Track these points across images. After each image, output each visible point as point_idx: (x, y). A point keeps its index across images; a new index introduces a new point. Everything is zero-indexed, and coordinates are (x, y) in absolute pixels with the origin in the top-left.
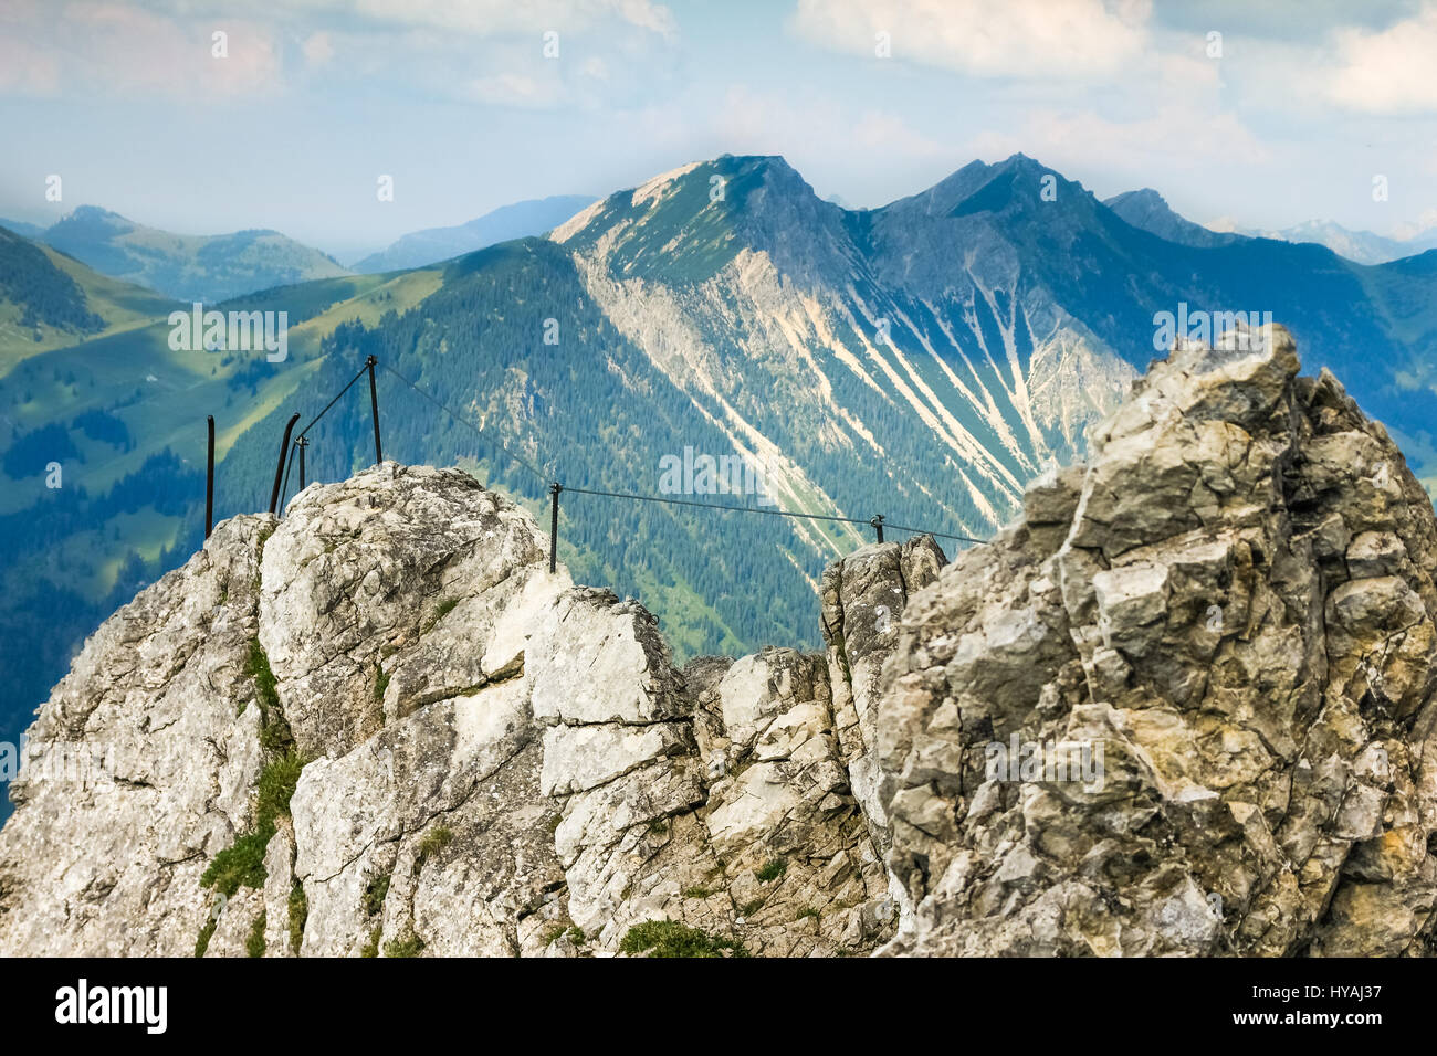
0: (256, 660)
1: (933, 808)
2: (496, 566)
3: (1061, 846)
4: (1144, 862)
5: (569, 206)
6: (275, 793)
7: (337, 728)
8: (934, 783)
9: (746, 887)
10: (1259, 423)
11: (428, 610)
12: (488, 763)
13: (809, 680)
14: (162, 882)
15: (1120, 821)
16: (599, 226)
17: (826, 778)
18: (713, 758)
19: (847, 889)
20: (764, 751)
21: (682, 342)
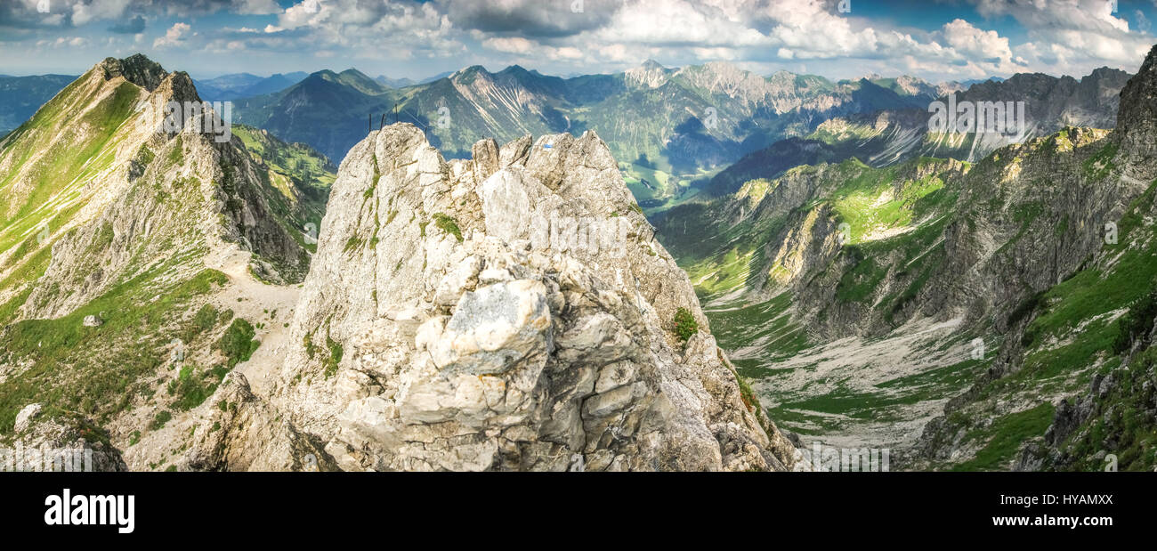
0: (374, 157)
2: (416, 141)
5: (451, 73)
6: (376, 181)
7: (387, 170)
9: (459, 207)
11: (404, 149)
12: (412, 178)
14: (357, 195)
16: (455, 76)
17: (474, 186)
18: (452, 181)
19: (478, 207)
20: (461, 180)
21: (468, 93)
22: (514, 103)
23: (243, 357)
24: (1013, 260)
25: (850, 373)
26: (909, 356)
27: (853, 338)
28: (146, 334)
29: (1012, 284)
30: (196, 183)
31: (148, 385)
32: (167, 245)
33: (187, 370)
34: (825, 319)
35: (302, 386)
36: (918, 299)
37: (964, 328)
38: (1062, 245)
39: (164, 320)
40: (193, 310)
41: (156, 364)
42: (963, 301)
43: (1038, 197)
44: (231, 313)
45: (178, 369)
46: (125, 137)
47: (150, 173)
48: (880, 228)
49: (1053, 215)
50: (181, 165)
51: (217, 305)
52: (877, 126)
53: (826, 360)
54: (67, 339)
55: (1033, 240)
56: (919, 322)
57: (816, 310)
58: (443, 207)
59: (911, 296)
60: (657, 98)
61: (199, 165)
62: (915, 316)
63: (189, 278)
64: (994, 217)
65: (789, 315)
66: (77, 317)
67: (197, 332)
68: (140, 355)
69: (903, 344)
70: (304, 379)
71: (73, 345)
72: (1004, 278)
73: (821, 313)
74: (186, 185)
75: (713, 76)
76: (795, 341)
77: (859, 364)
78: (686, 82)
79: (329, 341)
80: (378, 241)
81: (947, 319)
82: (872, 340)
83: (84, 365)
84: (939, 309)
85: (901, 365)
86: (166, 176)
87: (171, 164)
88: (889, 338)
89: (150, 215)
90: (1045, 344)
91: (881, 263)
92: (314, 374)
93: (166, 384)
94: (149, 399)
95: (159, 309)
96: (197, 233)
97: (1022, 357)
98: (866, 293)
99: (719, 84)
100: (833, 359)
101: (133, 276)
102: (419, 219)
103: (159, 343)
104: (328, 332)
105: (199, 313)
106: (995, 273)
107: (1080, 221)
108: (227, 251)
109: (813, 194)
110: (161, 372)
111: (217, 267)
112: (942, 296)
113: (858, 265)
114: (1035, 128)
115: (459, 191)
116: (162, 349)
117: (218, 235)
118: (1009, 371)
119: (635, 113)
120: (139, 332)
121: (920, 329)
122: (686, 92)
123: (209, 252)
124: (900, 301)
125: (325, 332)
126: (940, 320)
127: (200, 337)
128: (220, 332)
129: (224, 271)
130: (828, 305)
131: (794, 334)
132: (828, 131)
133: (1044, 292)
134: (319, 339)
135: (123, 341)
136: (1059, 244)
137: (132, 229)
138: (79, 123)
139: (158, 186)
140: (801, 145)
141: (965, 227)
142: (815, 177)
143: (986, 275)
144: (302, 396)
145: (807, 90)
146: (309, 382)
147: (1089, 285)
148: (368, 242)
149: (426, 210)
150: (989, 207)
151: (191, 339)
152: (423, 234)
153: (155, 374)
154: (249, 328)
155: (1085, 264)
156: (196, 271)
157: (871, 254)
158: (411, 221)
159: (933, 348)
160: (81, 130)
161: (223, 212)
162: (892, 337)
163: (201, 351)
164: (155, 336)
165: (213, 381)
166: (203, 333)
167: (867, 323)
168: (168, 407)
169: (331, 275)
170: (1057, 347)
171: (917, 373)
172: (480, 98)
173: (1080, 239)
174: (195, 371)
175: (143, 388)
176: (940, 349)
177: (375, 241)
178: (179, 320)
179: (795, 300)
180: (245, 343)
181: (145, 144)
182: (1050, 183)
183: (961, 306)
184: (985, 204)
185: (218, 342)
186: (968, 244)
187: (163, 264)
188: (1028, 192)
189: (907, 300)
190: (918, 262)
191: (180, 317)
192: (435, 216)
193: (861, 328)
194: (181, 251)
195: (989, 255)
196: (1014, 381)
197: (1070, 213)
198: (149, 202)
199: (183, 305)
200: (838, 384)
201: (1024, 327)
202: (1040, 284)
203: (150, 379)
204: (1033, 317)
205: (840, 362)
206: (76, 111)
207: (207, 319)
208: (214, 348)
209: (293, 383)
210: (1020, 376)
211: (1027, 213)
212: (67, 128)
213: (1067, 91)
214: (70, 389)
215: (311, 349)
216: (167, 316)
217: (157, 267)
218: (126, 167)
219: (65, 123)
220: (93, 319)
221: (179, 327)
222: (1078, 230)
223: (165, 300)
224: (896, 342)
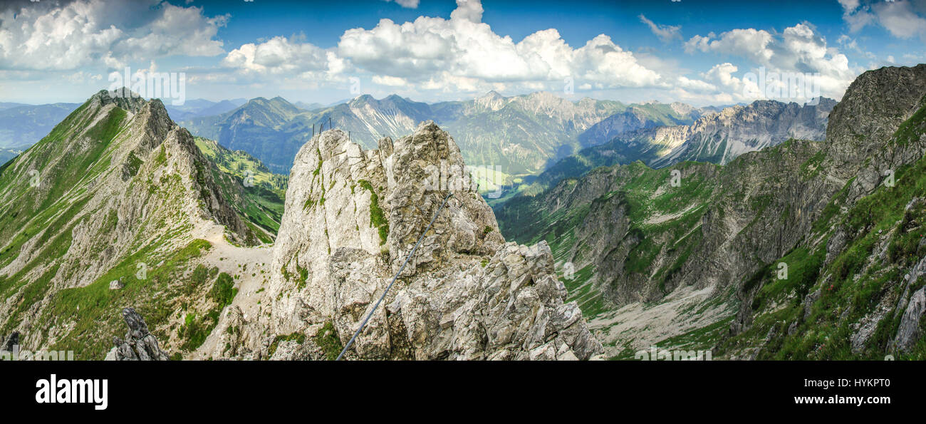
0: (318, 150)
1: (398, 171)
2: (343, 140)
3: (412, 175)
4: (421, 176)
5: (347, 100)
6: (320, 165)
7: (327, 157)
8: (398, 169)
10: (431, 130)
11: (336, 145)
12: (343, 162)
13: (377, 152)
15: (418, 172)
16: (351, 102)
17: (379, 163)
18: (367, 161)
20: (373, 160)
21: (360, 114)
22: (393, 121)
23: (228, 301)
24: (750, 239)
25: (634, 335)
26: (676, 318)
27: (637, 304)
28: (158, 291)
29: (749, 259)
30: (178, 179)
31: (164, 331)
32: (161, 224)
33: (191, 317)
34: (616, 288)
35: (284, 299)
36: (683, 271)
37: (715, 295)
38: (785, 228)
39: (170, 279)
40: (190, 270)
41: (169, 314)
42: (714, 273)
43: (769, 191)
44: (217, 270)
45: (184, 317)
46: (117, 147)
47: (142, 172)
48: (657, 215)
49: (779, 205)
50: (166, 166)
51: (207, 265)
52: (656, 138)
53: (616, 324)
54: (98, 302)
55: (765, 224)
56: (683, 290)
57: (610, 280)
58: (362, 177)
59: (678, 269)
60: (498, 118)
61: (179, 165)
62: (681, 284)
63: (183, 247)
64: (738, 206)
65: (591, 284)
66: (103, 282)
67: (195, 286)
68: (156, 308)
69: (672, 308)
70: (285, 295)
71: (105, 305)
72: (743, 255)
73: (613, 282)
74: (170, 180)
75: (537, 102)
76: (595, 306)
77: (641, 326)
78: (518, 107)
79: (298, 268)
80: (325, 200)
81: (703, 287)
82: (649, 305)
83: (115, 320)
84: (697, 281)
85: (670, 326)
86: (155, 174)
87: (158, 165)
88: (662, 303)
89: (146, 203)
90: (768, 308)
91: (657, 241)
92: (291, 290)
93: (176, 330)
94: (165, 343)
95: (165, 271)
96: (183, 215)
97: (752, 319)
98: (645, 267)
99: (541, 108)
100: (622, 323)
101: (139, 249)
102: (350, 184)
103: (169, 297)
104: (297, 262)
105: (195, 272)
106: (738, 250)
107: (798, 209)
108: (206, 226)
109: (609, 189)
110: (172, 320)
111: (202, 237)
112: (700, 269)
113: (640, 243)
114: (770, 140)
115: (371, 167)
116: (171, 302)
117: (198, 215)
118: (742, 331)
119: (481, 129)
120: (153, 290)
121: (684, 296)
122: (518, 114)
123: (193, 228)
124: (670, 272)
125: (295, 262)
126: (698, 288)
127: (197, 290)
128: (210, 285)
129: (208, 240)
130: (619, 276)
131: (594, 300)
132: (621, 140)
133: (770, 265)
134: (291, 268)
135: (142, 298)
136: (783, 228)
137: (133, 214)
138: (84, 137)
139: (149, 181)
140: (601, 151)
141: (716, 214)
142: (611, 176)
143: (731, 252)
144: (285, 306)
145: (604, 111)
146: (289, 296)
147: (800, 259)
148: (319, 202)
149: (353, 179)
150: (734, 198)
151: (191, 292)
152: (353, 192)
153: (168, 322)
154: (230, 280)
155: (799, 243)
156: (187, 242)
157: (649, 234)
158: (345, 186)
159: (693, 312)
160: (85, 143)
161: (199, 198)
162: (665, 302)
163: (199, 300)
164: (165, 292)
165: (209, 323)
166: (199, 287)
167: (647, 290)
168: (180, 349)
169: (296, 225)
170: (776, 310)
171: (681, 333)
172: (368, 118)
173: (798, 224)
174: (197, 317)
175: (160, 334)
176: (697, 313)
177: (323, 200)
178: (181, 278)
179: (595, 271)
180: (228, 290)
181: (132, 152)
182: (778, 181)
183: (713, 277)
184: (731, 196)
185: (210, 292)
186: (719, 228)
187: (160, 238)
188: (762, 187)
189: (675, 272)
190: (684, 241)
191: (181, 276)
192: (359, 182)
193: (642, 295)
194: (172, 228)
195: (734, 236)
196: (743, 339)
197: (791, 203)
198: (144, 194)
199: (182, 267)
200: (625, 345)
201: (755, 294)
202: (769, 258)
203: (165, 327)
204: (761, 286)
205: (626, 326)
206: (81, 129)
207: (201, 275)
208: (208, 297)
209: (278, 299)
210: (748, 334)
211: (761, 203)
212: (75, 141)
213: (793, 113)
214: (108, 341)
215: (287, 275)
216: (172, 276)
217: (156, 241)
218: (120, 169)
219: (73, 138)
220: (117, 283)
221: (181, 283)
222: (797, 216)
223: (169, 264)
224: (667, 306)
